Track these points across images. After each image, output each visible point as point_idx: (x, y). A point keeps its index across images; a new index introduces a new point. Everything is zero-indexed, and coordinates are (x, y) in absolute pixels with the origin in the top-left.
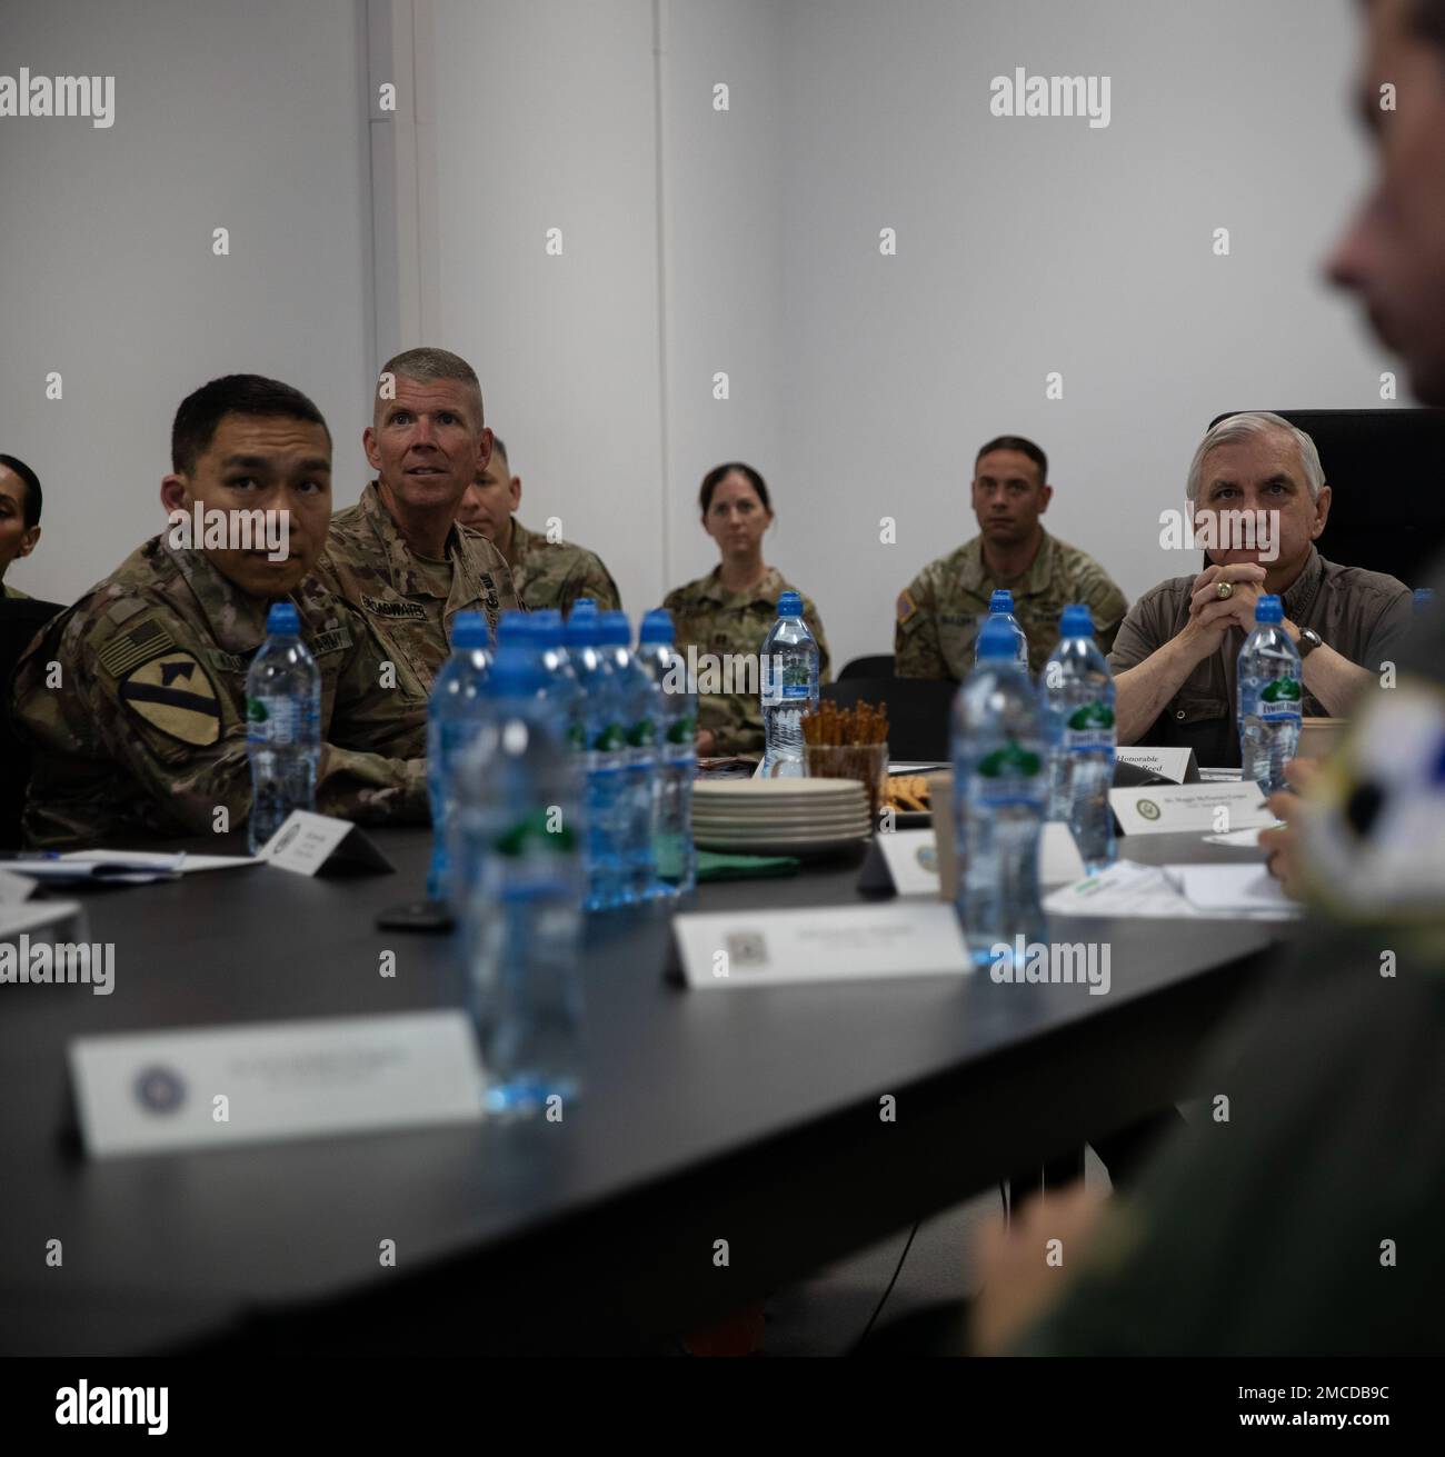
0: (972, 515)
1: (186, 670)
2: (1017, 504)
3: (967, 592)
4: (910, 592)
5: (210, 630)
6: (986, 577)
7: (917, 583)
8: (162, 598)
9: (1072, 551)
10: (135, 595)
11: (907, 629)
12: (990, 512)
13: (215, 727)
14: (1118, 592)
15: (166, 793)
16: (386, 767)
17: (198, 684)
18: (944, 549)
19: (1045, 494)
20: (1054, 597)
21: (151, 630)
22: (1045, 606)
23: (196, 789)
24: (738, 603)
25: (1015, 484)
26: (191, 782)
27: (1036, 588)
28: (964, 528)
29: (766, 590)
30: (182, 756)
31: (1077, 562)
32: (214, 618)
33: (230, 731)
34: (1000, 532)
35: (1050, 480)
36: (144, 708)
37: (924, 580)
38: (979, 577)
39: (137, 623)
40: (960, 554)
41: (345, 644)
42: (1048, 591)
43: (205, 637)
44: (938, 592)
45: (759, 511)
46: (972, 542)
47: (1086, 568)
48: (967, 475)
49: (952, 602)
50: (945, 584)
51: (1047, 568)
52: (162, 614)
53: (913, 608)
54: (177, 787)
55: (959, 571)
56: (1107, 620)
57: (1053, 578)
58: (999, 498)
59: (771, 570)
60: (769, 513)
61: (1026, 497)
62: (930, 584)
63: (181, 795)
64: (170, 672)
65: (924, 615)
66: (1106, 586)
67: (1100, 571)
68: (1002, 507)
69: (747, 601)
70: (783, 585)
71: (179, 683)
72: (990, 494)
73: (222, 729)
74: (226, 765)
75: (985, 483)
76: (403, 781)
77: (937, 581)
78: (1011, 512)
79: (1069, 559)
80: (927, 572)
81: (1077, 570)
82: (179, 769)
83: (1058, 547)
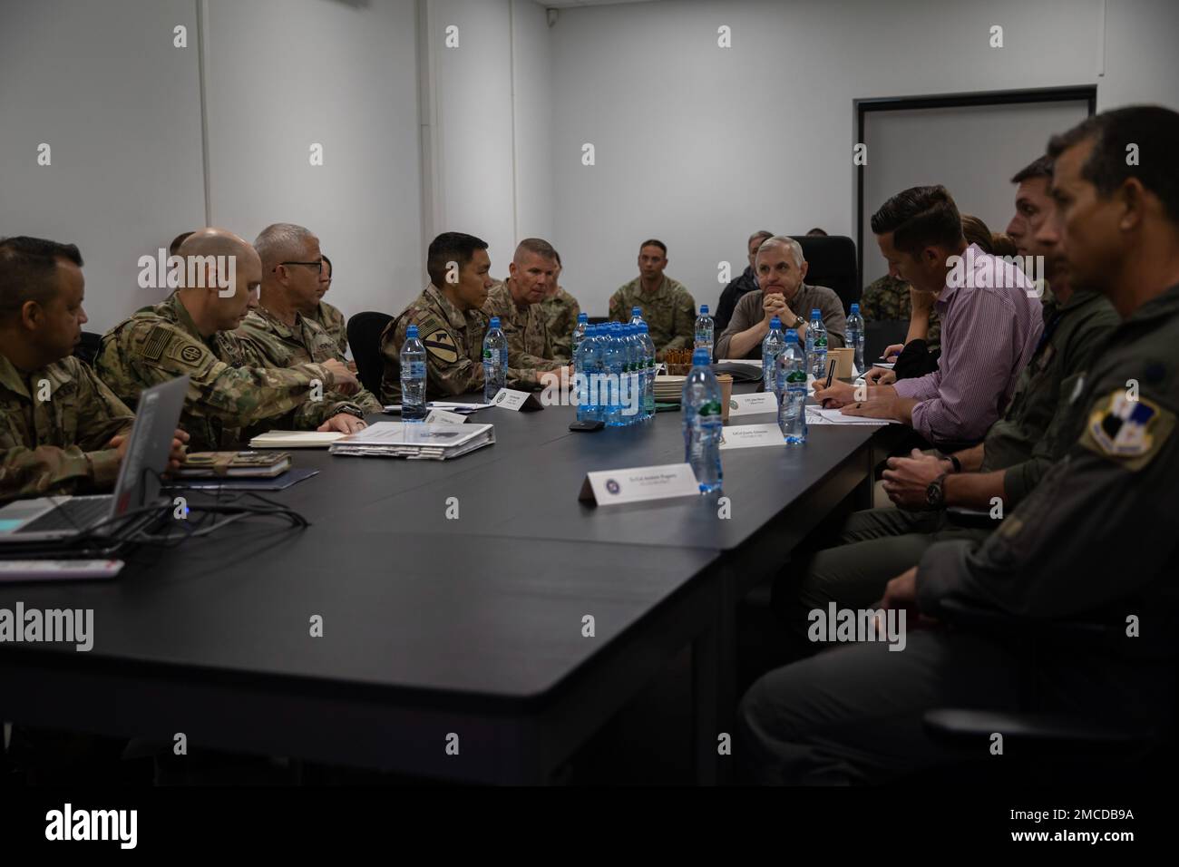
0: (638, 268)
1: (444, 336)
2: (656, 265)
3: (636, 298)
4: (614, 297)
5: (448, 321)
6: (643, 293)
7: (617, 294)
8: (433, 311)
9: (674, 282)
10: (425, 310)
11: (614, 311)
12: (646, 268)
13: (456, 356)
14: (691, 297)
15: (440, 379)
16: (513, 372)
17: (448, 341)
18: (626, 282)
19: (665, 262)
20: (668, 300)
21: (432, 322)
22: (664, 303)
23: (451, 378)
24: (549, 300)
25: (655, 259)
26: (449, 375)
27: (661, 296)
28: (635, 273)
29: (559, 295)
30: (446, 366)
31: (676, 286)
32: (449, 316)
33: (460, 357)
34: (649, 276)
35: (667, 257)
36: (432, 349)
37: (620, 293)
38: (640, 292)
39: (427, 320)
40: (632, 284)
41: (483, 326)
42: (666, 297)
43: (447, 324)
44: (625, 298)
45: (558, 268)
46: (637, 279)
47: (679, 289)
48: (637, 253)
49: (631, 301)
50: (628, 294)
51: (665, 289)
52: (434, 316)
53: (616, 303)
54: (444, 377)
55: (633, 290)
56: (687, 307)
57: (668, 292)
58: (649, 263)
59: (560, 287)
60: (561, 267)
61: (659, 263)
62: (622, 294)
63: (446, 380)
64: (439, 337)
65: (620, 306)
66: (686, 295)
67: (684, 289)
68: (650, 267)
69: (553, 299)
70: (565, 294)
71: (442, 341)
72: (646, 261)
73: (458, 357)
74: (460, 370)
75: (643, 258)
76: (518, 377)
77: (624, 293)
78: (653, 268)
79: (672, 285)
80: (620, 290)
81: (676, 289)
82: (444, 370)
83: (669, 280)
